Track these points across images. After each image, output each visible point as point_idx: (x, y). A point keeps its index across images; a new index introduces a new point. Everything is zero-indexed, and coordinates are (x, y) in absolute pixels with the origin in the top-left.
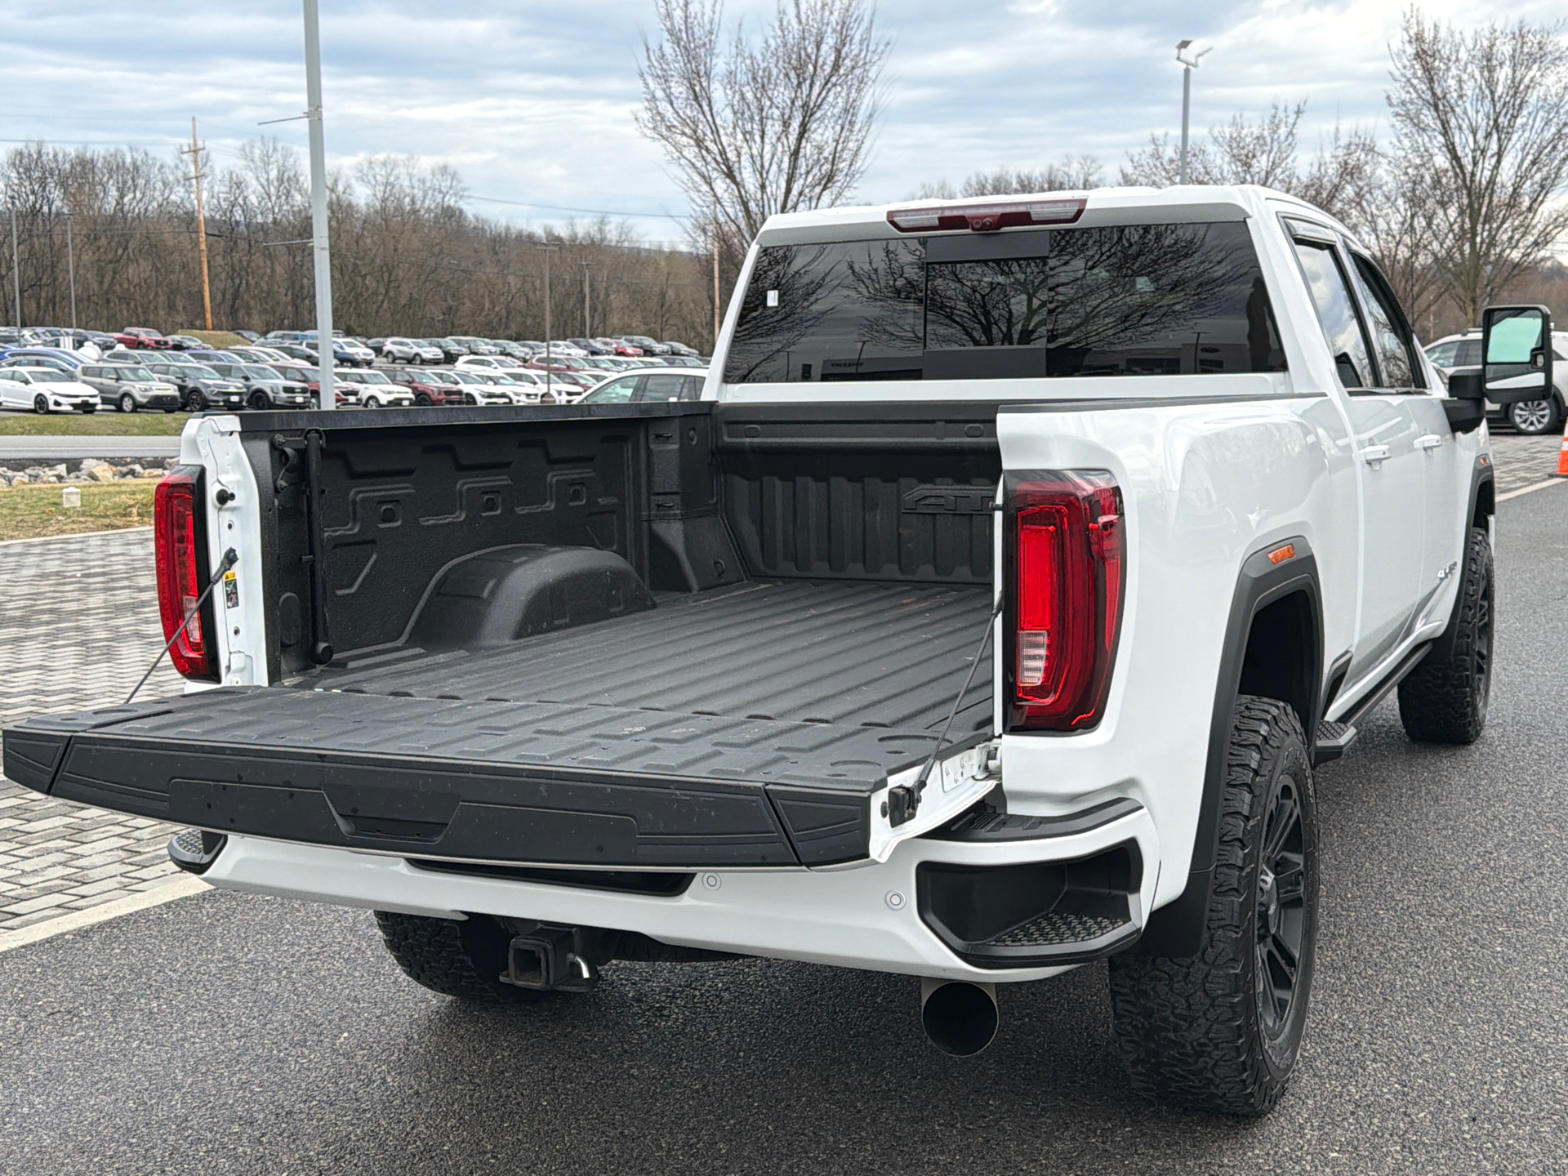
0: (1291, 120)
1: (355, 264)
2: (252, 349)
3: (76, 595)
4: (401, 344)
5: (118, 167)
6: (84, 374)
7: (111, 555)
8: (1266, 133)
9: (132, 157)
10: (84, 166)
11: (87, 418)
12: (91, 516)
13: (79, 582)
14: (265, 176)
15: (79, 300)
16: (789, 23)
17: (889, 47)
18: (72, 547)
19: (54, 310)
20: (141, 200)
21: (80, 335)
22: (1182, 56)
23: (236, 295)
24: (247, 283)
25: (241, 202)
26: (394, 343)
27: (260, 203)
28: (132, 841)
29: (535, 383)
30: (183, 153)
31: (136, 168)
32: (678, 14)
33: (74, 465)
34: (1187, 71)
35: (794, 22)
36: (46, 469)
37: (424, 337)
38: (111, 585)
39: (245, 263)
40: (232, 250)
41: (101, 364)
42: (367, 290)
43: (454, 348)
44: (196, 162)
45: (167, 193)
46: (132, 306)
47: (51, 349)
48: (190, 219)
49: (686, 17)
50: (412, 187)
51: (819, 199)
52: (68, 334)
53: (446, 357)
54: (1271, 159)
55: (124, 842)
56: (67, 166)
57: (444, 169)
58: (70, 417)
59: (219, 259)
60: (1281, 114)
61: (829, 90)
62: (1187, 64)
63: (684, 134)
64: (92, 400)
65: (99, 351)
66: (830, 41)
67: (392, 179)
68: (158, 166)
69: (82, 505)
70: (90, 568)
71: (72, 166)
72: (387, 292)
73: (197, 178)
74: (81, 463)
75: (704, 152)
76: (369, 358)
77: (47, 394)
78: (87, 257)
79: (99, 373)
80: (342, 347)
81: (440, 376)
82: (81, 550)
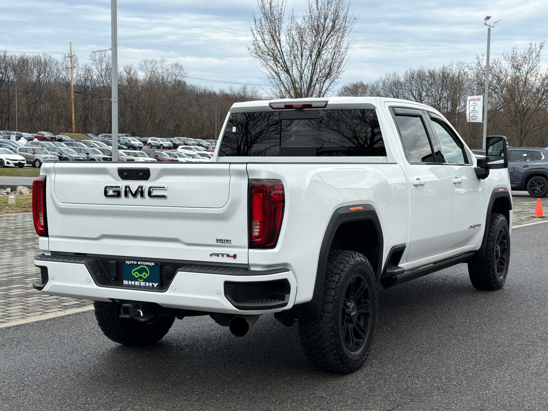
0: (538, 50)
1: (137, 106)
2: (91, 141)
3: (12, 235)
4: (155, 140)
5: (38, 62)
6: (20, 151)
7: (26, 222)
8: (527, 56)
9: (44, 58)
10: (24, 62)
11: (20, 170)
12: (19, 207)
13: (13, 231)
14: (100, 67)
15: (19, 119)
16: (313, 10)
17: (355, 20)
18: (11, 218)
19: (8, 123)
20: (48, 77)
21: (19, 134)
22: (486, 23)
23: (86, 118)
24: (91, 113)
25: (90, 79)
26: (152, 140)
27: (98, 79)
28: (26, 306)
29: (210, 158)
30: (66, 57)
31: (46, 63)
32: (267, 6)
33: (14, 188)
34: (489, 29)
35: (315, 9)
36: (2, 190)
37: (166, 137)
38: (25, 232)
39: (90, 104)
40: (85, 99)
41: (27, 147)
42: (142, 116)
43: (178, 142)
44: (71, 61)
45: (58, 74)
46: (42, 122)
47: (6, 140)
48: (67, 85)
49: (271, 8)
50: (163, 73)
51: (324, 82)
52: (14, 134)
53: (173, 146)
54: (529, 67)
55: (23, 307)
56: (17, 62)
57: (177, 65)
58: (13, 169)
59: (79, 103)
60: (533, 47)
61: (329, 38)
62: (489, 26)
63: (269, 55)
64: (23, 162)
65: (27, 141)
66: (331, 17)
67: (154, 69)
68: (55, 63)
69: (16, 203)
70: (18, 226)
71: (18, 62)
72: (150, 117)
73: (71, 68)
74: (17, 187)
75: (277, 63)
76: (141, 146)
77: (4, 159)
78: (23, 101)
79: (26, 150)
80: (129, 141)
81: (169, 154)
82: (14, 220)
